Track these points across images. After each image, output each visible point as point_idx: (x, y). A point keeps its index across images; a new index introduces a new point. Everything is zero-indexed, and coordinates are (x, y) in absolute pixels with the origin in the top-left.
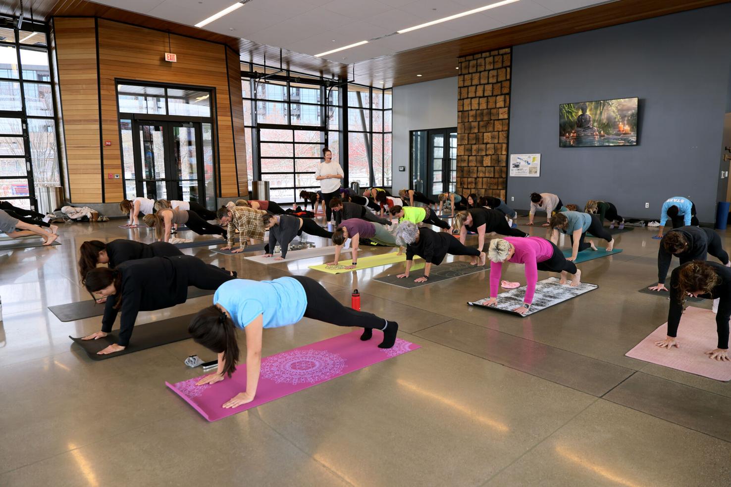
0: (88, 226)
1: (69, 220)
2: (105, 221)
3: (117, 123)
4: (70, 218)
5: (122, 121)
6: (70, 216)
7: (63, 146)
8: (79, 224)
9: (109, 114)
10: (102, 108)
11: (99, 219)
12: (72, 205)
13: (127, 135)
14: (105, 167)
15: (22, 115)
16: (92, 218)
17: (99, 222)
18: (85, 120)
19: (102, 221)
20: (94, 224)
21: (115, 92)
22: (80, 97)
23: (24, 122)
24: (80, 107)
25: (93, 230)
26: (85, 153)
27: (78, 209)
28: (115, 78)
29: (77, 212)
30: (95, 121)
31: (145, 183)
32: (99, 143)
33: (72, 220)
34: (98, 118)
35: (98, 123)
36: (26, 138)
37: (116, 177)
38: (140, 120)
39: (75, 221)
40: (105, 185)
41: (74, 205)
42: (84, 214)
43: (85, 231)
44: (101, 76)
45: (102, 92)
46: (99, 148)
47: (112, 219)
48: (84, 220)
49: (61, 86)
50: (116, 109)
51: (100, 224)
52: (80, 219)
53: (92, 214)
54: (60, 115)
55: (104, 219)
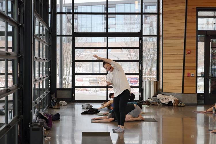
0: (172, 109)
1: (161, 104)
2: (183, 106)
3: (195, 38)
4: (161, 103)
5: (199, 36)
6: (161, 101)
7: (161, 54)
8: (166, 107)
9: (191, 33)
10: (187, 28)
11: (179, 105)
12: (163, 93)
13: (201, 46)
14: (185, 68)
15: (140, 35)
16: (175, 103)
17: (179, 106)
18: (176, 37)
19: (181, 106)
20: (175, 107)
21: (196, 16)
22: (174, 22)
23: (141, 39)
24: (174, 28)
25: (175, 112)
26: (174, 58)
27: (166, 97)
28: (197, 8)
29: (166, 99)
30: (182, 37)
31: (210, 80)
32: (183, 52)
33: (163, 104)
34: (184, 35)
35: (184, 38)
36: (141, 49)
37: (192, 76)
38: (210, 35)
39: (164, 104)
40: (185, 81)
41: (164, 94)
42: (170, 100)
43: (170, 112)
44: (188, 7)
45: (188, 17)
46: (183, 55)
47: (187, 105)
48: (170, 104)
49: (163, 15)
50: (195, 28)
51: (179, 108)
52: (167, 104)
53: (175, 100)
54: (161, 34)
55: (182, 105)
